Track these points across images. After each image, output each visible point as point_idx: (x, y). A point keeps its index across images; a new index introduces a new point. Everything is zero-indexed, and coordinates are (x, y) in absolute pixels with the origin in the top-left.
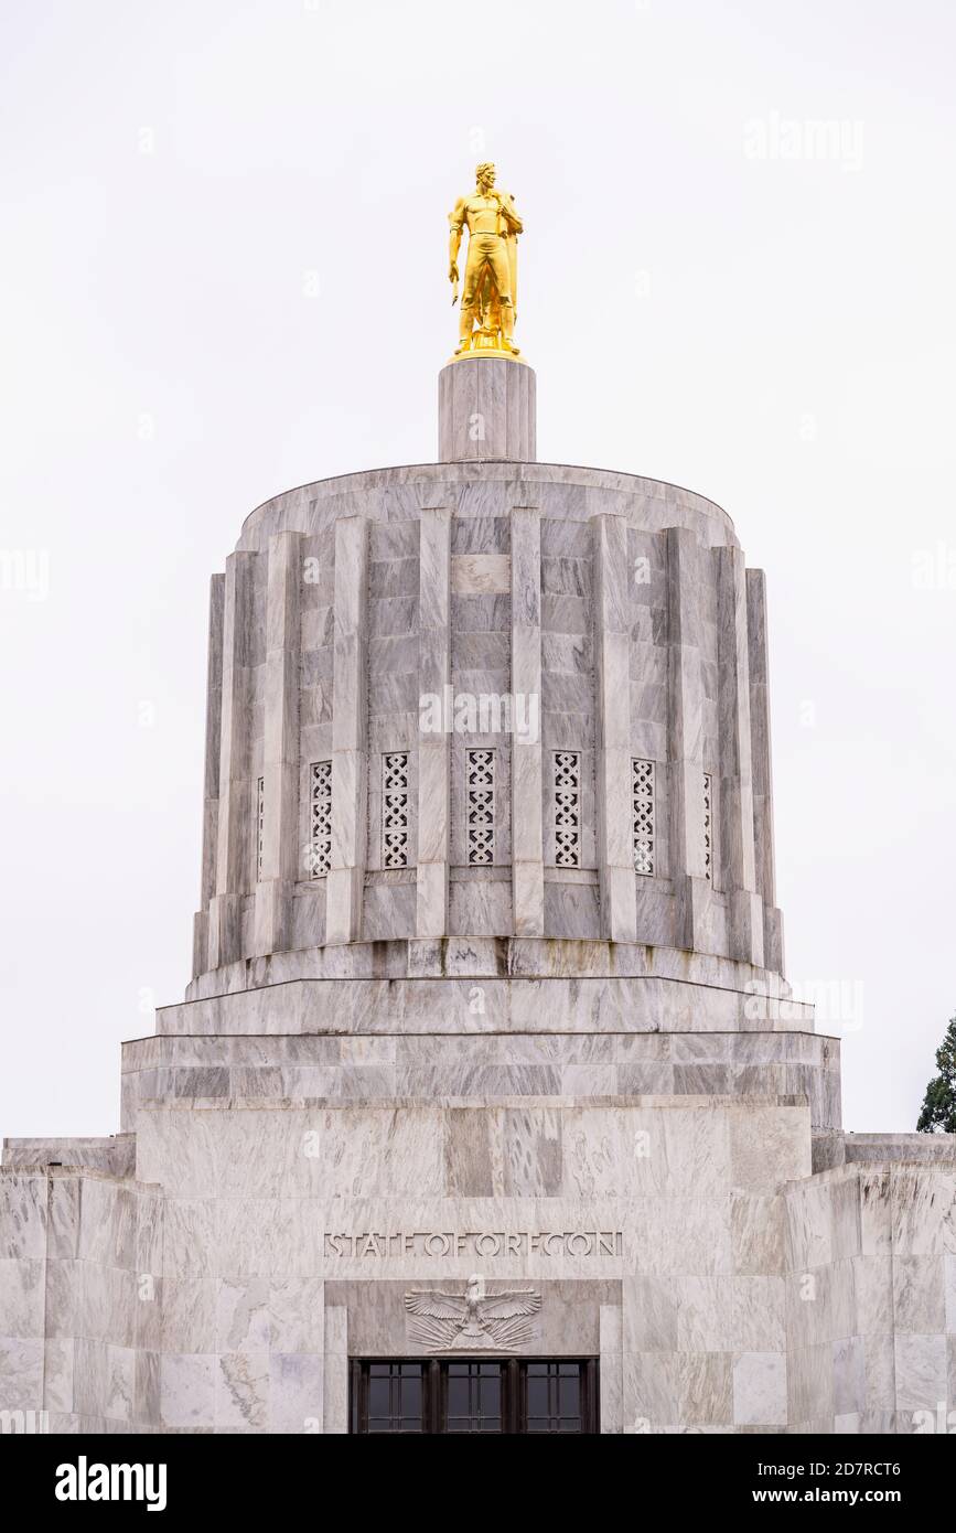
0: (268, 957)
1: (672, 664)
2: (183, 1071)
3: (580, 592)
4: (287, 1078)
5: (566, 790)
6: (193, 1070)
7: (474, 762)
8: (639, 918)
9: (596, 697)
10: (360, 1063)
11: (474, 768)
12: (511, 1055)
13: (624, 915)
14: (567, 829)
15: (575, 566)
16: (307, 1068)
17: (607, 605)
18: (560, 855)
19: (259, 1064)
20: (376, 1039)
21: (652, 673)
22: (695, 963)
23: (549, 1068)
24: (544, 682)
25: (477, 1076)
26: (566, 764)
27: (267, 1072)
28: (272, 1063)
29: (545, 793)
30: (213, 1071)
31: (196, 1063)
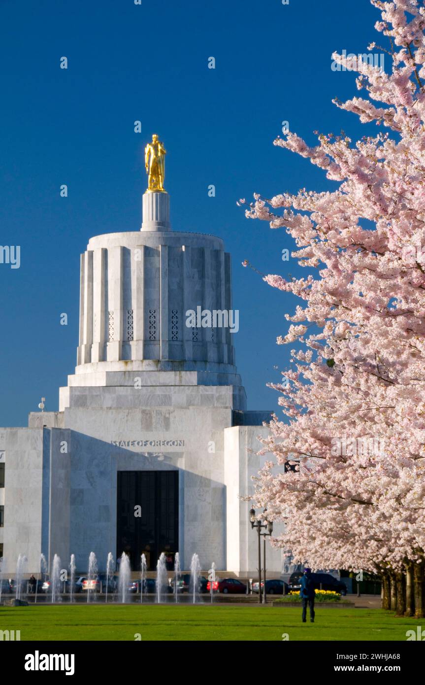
0: (97, 363)
1: (203, 285)
2: (75, 395)
3: (179, 267)
4: (102, 398)
5: (175, 320)
6: (78, 395)
7: (151, 313)
8: (193, 353)
9: (182, 295)
10: (121, 394)
11: (151, 314)
12: (159, 391)
13: (189, 353)
14: (175, 330)
15: (177, 260)
16: (107, 396)
17: (185, 270)
18: (173, 337)
19: (95, 394)
20: (125, 387)
21: (198, 287)
22: (208, 365)
23: (169, 395)
24: (169, 291)
25: (151, 397)
26: (175, 313)
27: (97, 396)
28: (98, 393)
29: (169, 321)
30: (83, 396)
31: (79, 394)
